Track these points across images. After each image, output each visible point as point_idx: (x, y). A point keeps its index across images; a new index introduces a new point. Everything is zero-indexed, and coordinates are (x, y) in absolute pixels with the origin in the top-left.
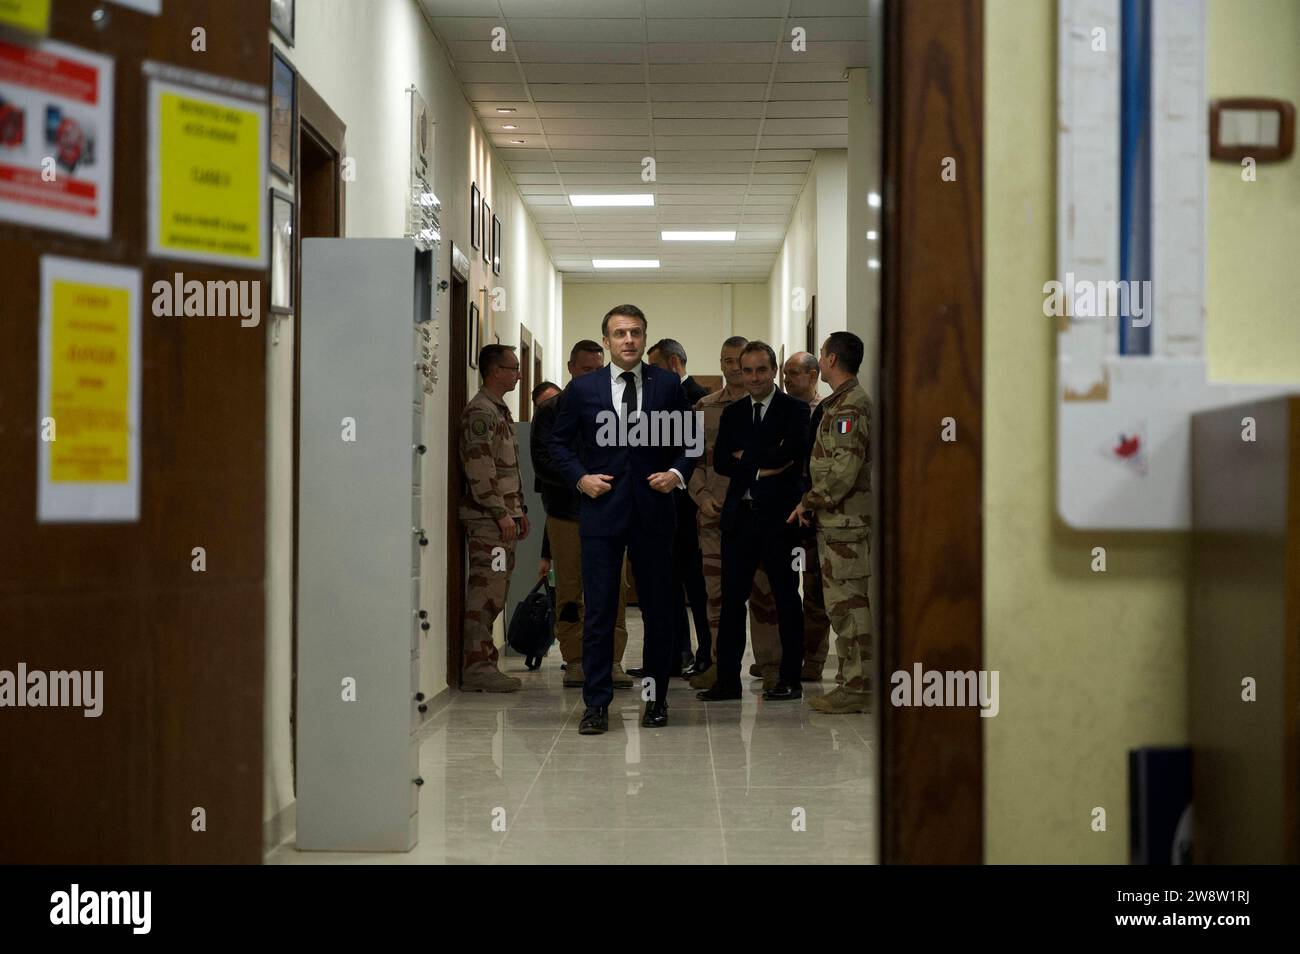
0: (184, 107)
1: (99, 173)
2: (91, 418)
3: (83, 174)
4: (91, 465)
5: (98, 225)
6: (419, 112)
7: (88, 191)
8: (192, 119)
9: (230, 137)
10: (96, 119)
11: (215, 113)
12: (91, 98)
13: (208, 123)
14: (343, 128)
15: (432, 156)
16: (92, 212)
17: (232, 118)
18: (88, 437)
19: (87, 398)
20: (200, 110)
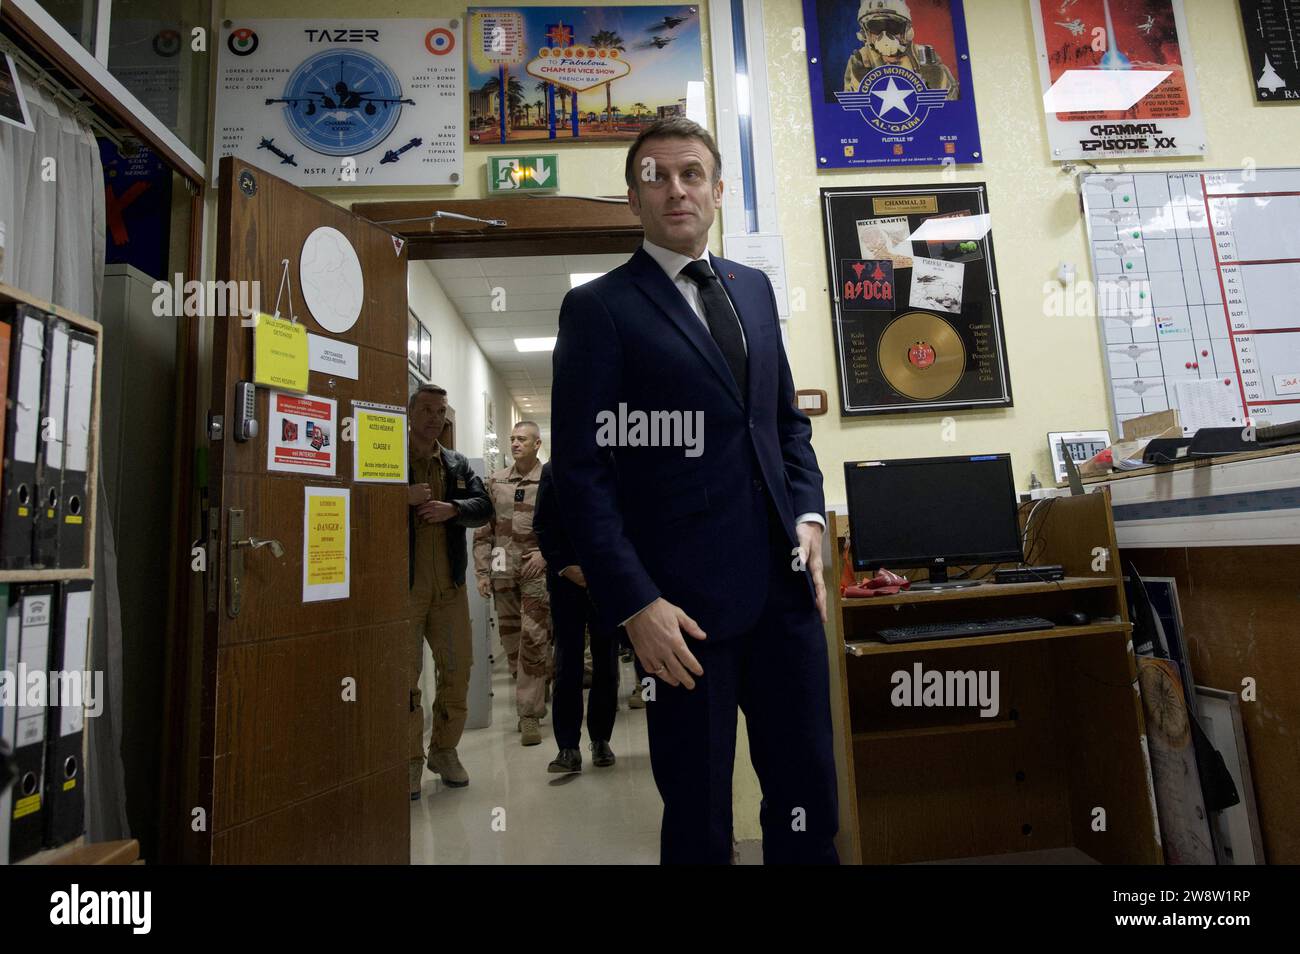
0: (369, 417)
1: (331, 449)
2: (328, 554)
3: (323, 449)
4: (327, 576)
5: (331, 471)
6: (488, 402)
7: (326, 456)
8: (373, 422)
9: (392, 429)
10: (329, 426)
11: (383, 419)
12: (328, 417)
13: (380, 423)
14: (454, 411)
15: (494, 419)
16: (328, 465)
17: (390, 420)
18: (325, 564)
19: (325, 546)
20: (376, 418)
